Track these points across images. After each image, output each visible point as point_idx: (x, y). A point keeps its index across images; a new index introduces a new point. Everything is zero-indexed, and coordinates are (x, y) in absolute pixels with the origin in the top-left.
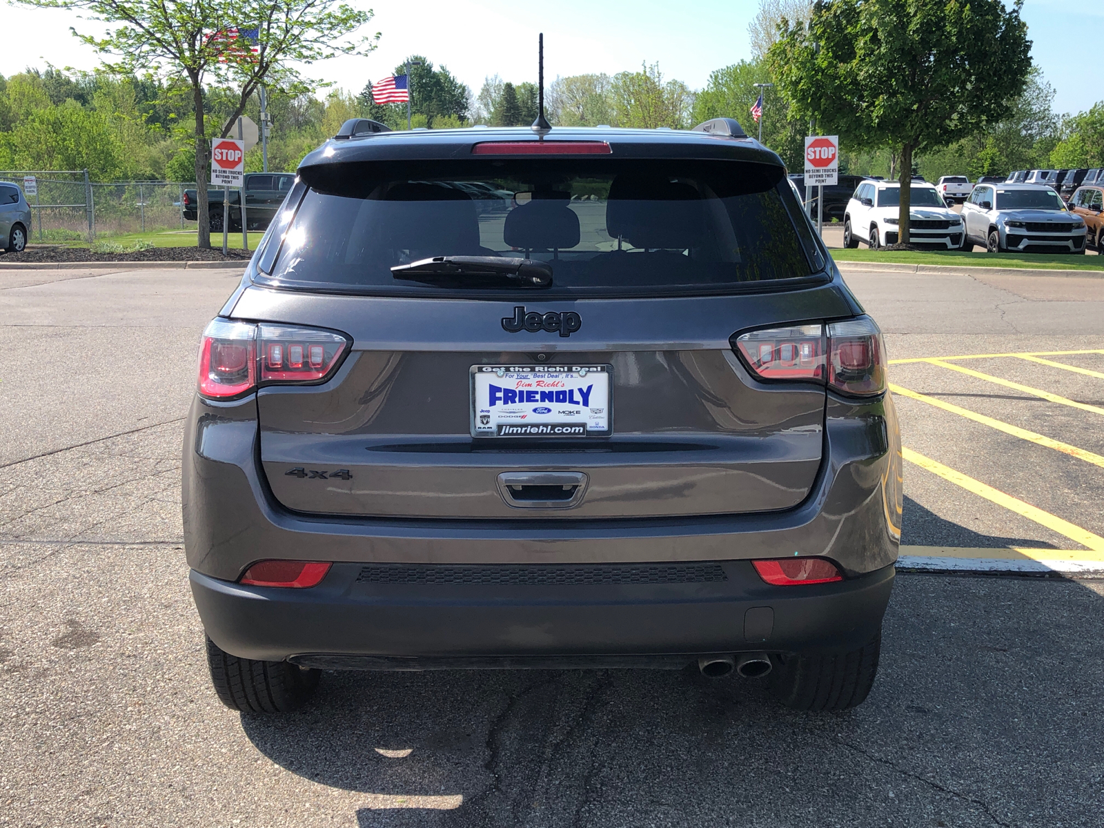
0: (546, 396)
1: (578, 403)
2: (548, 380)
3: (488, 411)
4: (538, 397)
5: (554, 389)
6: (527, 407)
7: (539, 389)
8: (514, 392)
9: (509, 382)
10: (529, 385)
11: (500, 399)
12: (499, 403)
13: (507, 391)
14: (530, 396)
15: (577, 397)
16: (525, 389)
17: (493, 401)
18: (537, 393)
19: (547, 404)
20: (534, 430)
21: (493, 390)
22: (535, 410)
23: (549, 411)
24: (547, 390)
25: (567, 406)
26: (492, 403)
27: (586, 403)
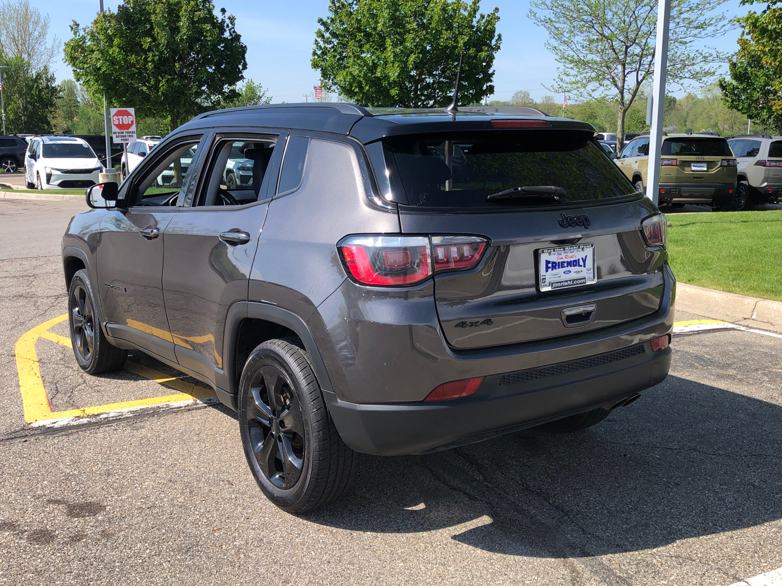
0: (569, 264)
1: (581, 266)
2: (570, 255)
3: (545, 276)
4: (565, 264)
5: (572, 259)
6: (560, 271)
7: (566, 260)
8: (555, 263)
9: (553, 258)
10: (562, 258)
11: (550, 268)
12: (550, 270)
13: (553, 263)
14: (562, 265)
15: (581, 263)
16: (561, 261)
17: (547, 268)
18: (565, 262)
19: (569, 268)
20: (566, 284)
21: (548, 262)
22: (564, 272)
23: (570, 272)
24: (569, 260)
25: (577, 268)
26: (547, 271)
27: (585, 266)
